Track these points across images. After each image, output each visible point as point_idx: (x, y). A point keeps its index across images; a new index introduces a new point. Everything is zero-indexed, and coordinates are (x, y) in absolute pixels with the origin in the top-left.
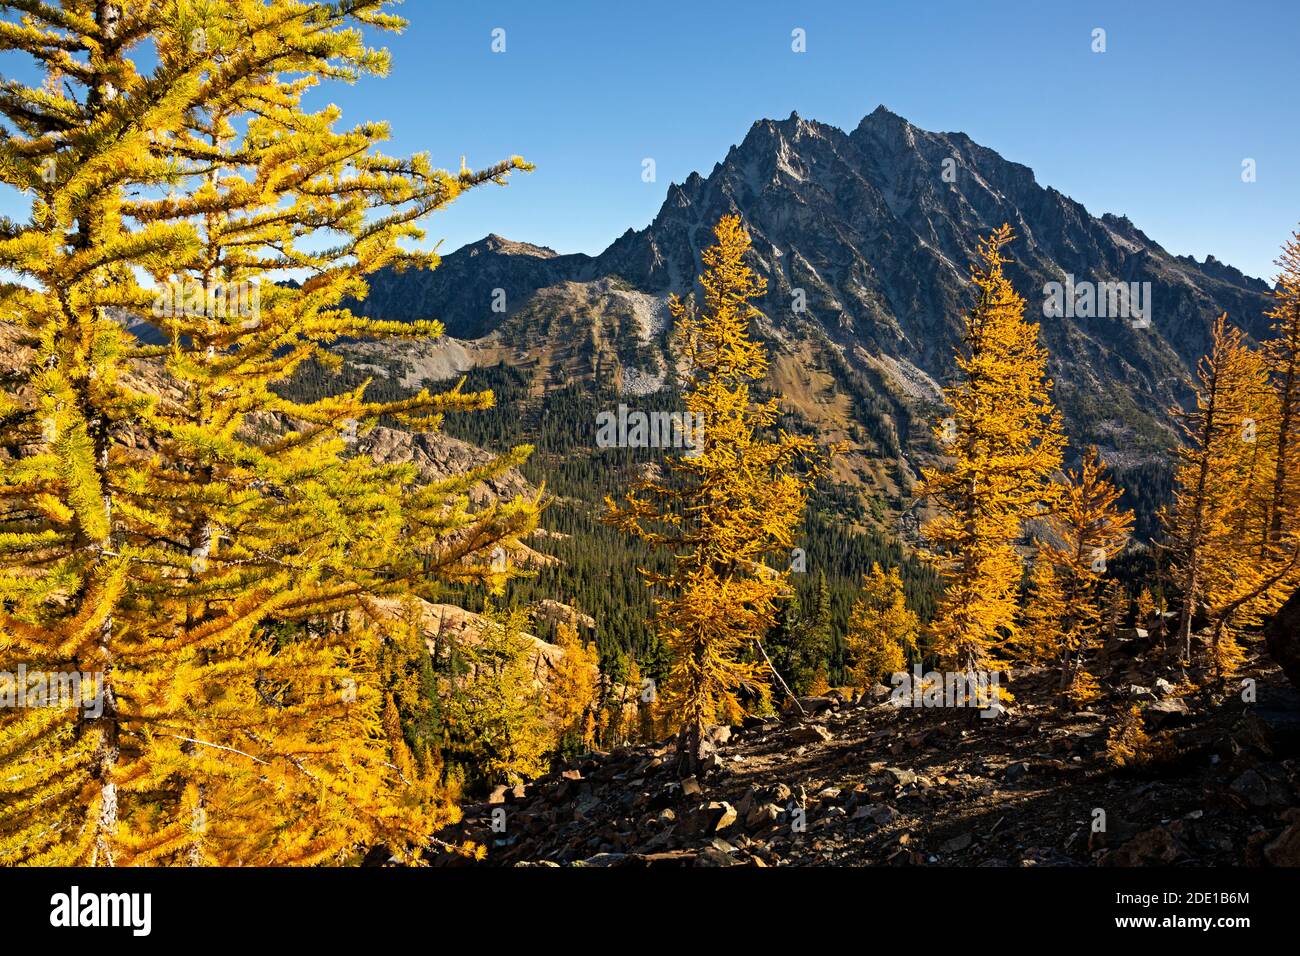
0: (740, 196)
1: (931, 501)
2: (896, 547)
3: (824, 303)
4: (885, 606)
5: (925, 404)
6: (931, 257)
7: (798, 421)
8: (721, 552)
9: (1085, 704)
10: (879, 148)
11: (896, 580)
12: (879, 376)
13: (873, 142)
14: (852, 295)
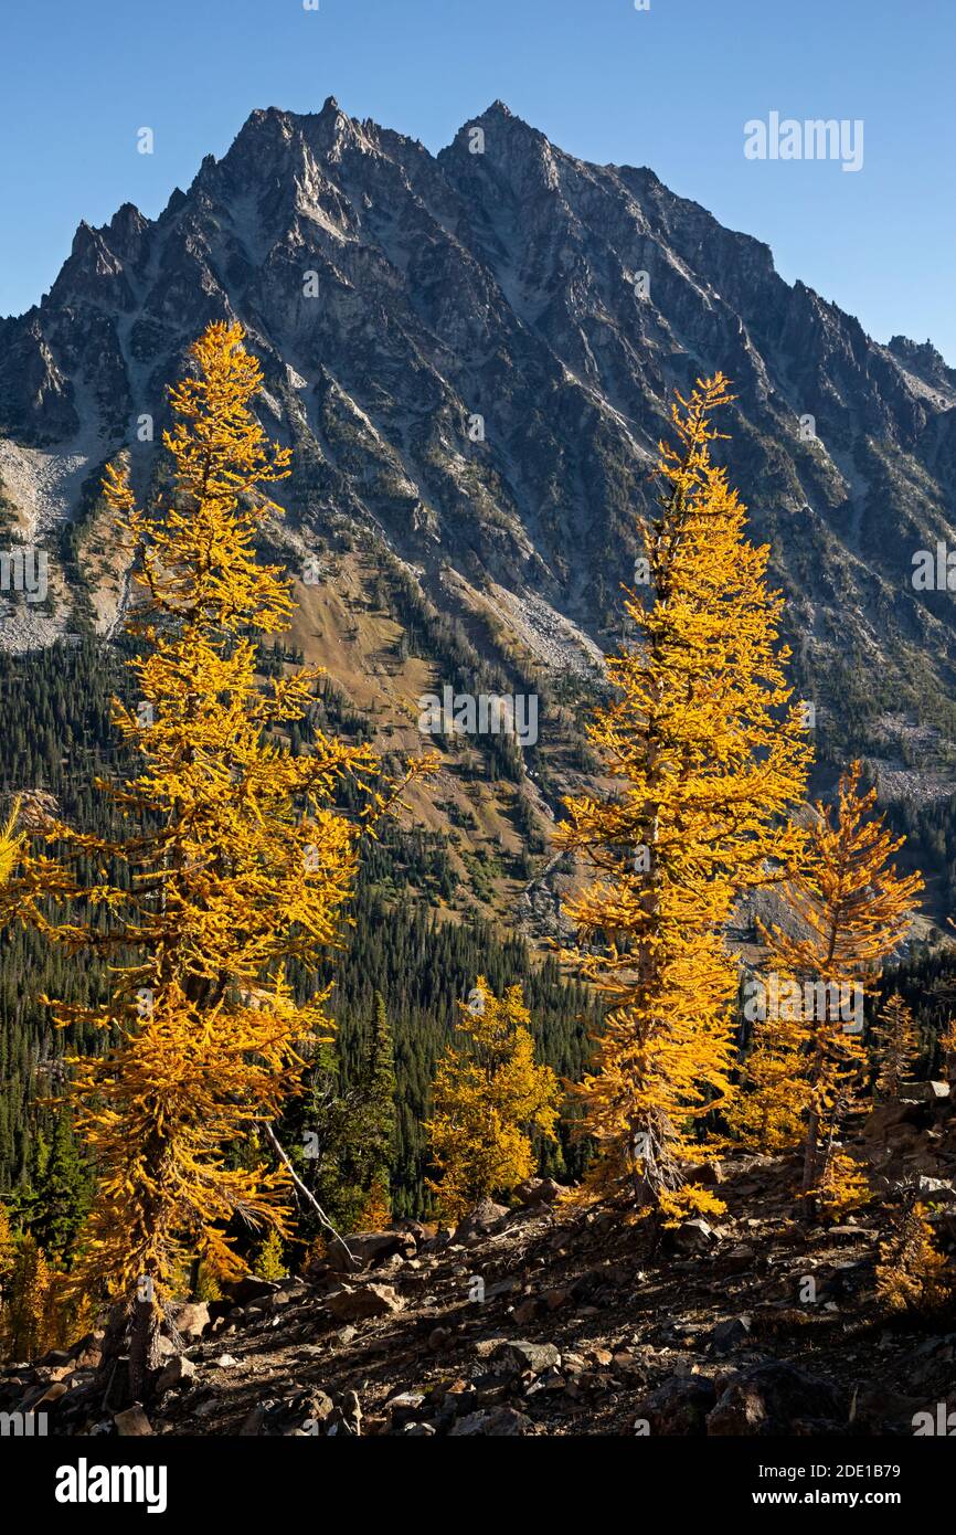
0: (223, 262)
1: (580, 857)
2: (515, 948)
3: (384, 484)
4: (496, 1060)
5: (571, 680)
6: (585, 403)
7: (333, 709)
8: (202, 959)
9: (845, 1212)
10: (492, 187)
11: (518, 1010)
12: (487, 624)
13: (482, 174)
14: (438, 471)
